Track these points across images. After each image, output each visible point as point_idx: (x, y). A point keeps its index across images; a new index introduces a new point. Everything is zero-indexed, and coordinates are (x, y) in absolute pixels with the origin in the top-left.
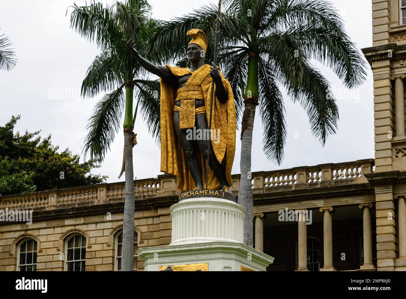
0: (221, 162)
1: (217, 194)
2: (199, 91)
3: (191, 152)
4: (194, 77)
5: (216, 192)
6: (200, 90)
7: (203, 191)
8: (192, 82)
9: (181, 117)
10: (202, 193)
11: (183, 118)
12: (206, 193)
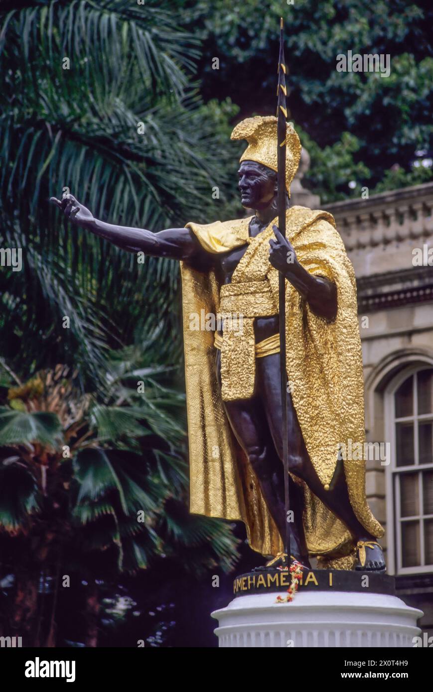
0: (327, 486)
1: (313, 582)
2: (264, 292)
3: (262, 456)
4: (253, 256)
5: (309, 576)
6: (266, 289)
7: (276, 576)
8: (248, 269)
9: (225, 369)
10: (273, 581)
11: (228, 371)
12: (282, 579)
